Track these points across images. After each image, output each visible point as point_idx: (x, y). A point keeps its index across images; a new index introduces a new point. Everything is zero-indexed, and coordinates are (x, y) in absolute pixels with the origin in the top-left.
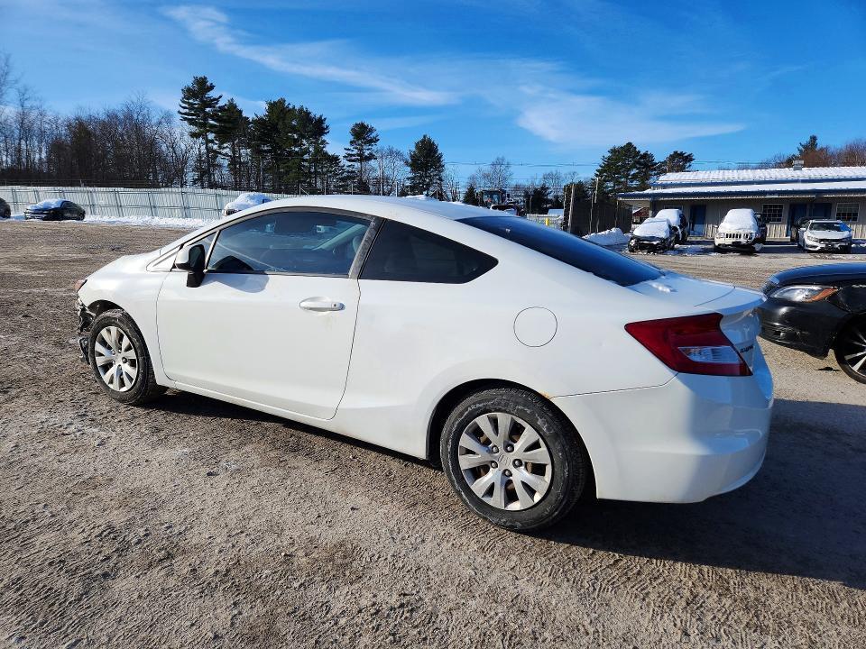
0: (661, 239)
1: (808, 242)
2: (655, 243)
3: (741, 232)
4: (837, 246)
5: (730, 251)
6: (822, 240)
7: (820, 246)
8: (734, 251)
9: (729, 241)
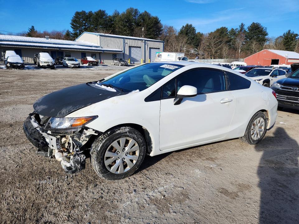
0: (21, 63)
1: (69, 65)
2: (19, 65)
3: (49, 61)
4: (77, 66)
5: (47, 68)
6: (73, 64)
7: (73, 66)
8: (48, 68)
9: (46, 64)
